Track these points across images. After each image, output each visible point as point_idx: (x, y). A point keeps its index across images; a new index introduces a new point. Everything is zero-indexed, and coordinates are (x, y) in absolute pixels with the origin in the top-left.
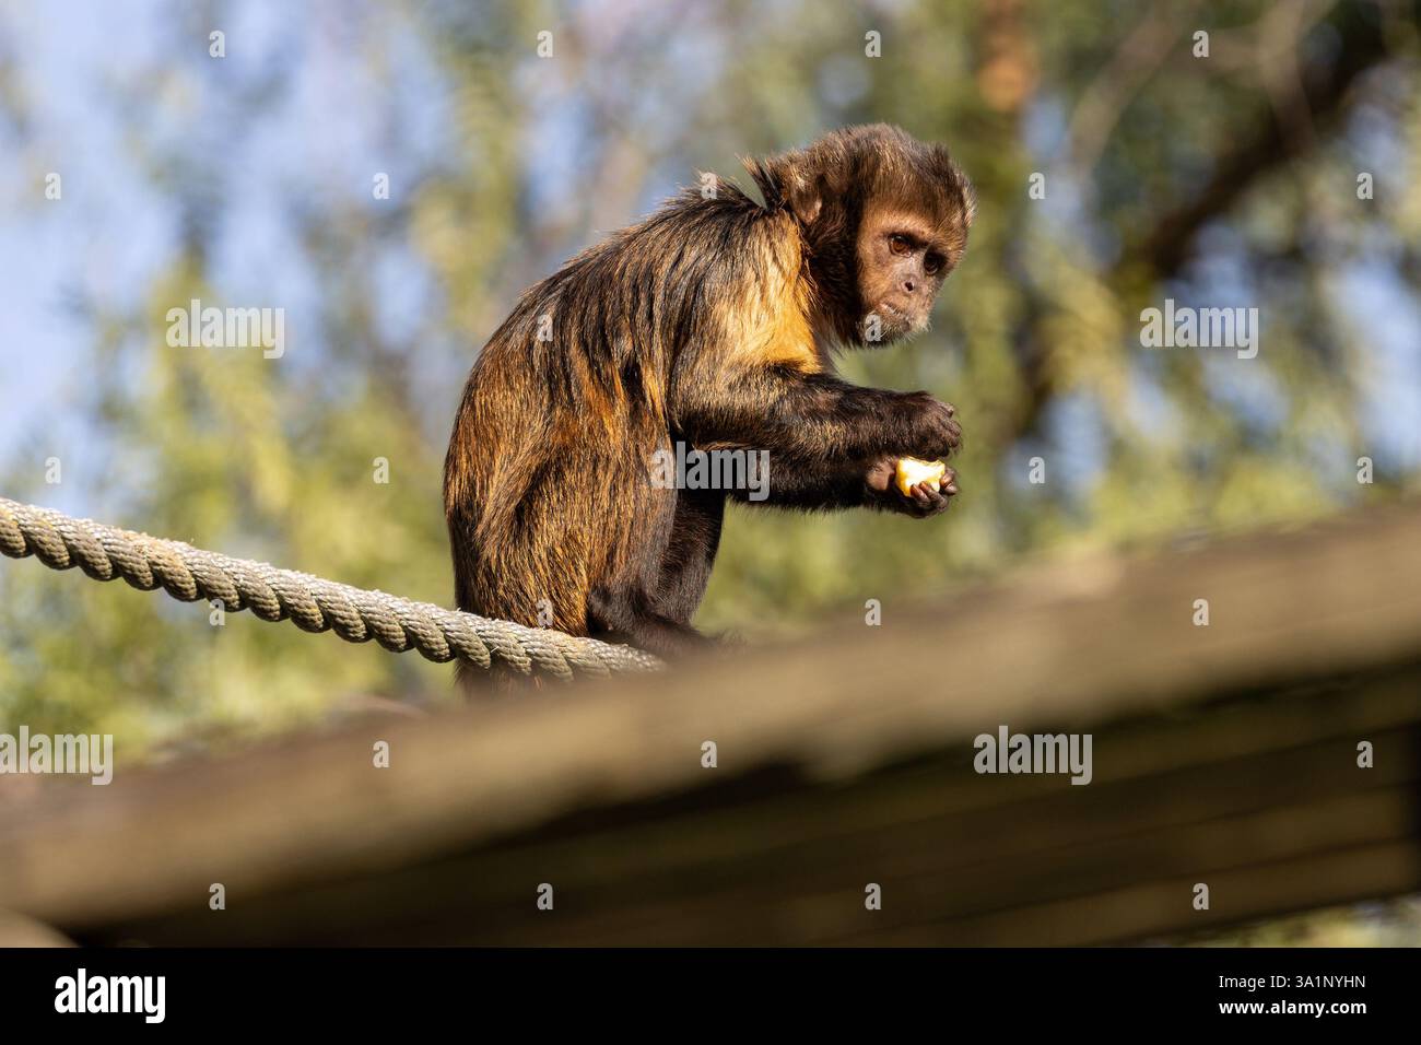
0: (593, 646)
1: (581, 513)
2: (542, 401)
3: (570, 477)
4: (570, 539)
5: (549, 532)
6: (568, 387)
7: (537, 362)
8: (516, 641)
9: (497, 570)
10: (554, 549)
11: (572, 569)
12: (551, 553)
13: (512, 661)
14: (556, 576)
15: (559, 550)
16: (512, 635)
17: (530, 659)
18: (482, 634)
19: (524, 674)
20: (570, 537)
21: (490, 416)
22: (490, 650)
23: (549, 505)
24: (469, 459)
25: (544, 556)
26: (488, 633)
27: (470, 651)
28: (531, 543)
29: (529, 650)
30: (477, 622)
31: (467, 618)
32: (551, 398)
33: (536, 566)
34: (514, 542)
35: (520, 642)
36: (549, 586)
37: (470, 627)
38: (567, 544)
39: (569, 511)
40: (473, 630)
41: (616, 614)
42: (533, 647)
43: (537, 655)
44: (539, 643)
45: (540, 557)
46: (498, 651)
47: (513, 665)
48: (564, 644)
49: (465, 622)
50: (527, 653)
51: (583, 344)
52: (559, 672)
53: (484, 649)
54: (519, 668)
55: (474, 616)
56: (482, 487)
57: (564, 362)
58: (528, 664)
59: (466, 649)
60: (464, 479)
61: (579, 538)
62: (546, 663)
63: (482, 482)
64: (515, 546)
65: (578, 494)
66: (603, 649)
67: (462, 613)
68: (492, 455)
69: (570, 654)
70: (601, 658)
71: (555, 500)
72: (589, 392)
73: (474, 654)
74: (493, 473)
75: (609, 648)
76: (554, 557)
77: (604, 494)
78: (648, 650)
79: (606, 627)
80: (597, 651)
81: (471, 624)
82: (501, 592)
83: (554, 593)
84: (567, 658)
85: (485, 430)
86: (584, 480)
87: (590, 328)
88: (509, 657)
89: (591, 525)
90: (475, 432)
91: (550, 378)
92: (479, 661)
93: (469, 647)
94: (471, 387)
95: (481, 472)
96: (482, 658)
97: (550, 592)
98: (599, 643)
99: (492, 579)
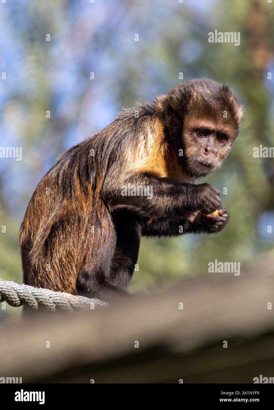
0: (82, 299)
1: (74, 243)
2: (60, 197)
3: (69, 228)
4: (69, 254)
5: (60, 252)
6: (71, 191)
7: (60, 182)
8: (49, 297)
9: (38, 269)
10: (62, 258)
11: (70, 267)
12: (60, 260)
13: (47, 306)
14: (63, 271)
15: (64, 259)
16: (47, 295)
17: (55, 305)
18: (34, 294)
19: (53, 311)
20: (69, 253)
21: (40, 205)
22: (37, 301)
23: (59, 240)
24: (30, 224)
25: (57, 261)
26: (37, 294)
27: (29, 302)
28: (52, 257)
29: (55, 301)
30: (32, 289)
31: (27, 287)
32: (63, 196)
33: (54, 267)
34: (44, 256)
35: (51, 297)
36: (60, 275)
37: (29, 291)
38: (68, 256)
39: (68, 241)
40: (30, 292)
41: (91, 284)
42: (56, 300)
43: (58, 303)
44: (59, 298)
45: (56, 262)
46: (41, 301)
47: (48, 308)
48: (70, 298)
49: (27, 289)
50: (54, 302)
51: (79, 173)
52: (68, 310)
53: (35, 301)
54: (50, 309)
55: (30, 287)
56: (34, 235)
57: (70, 182)
58: (54, 307)
59: (27, 301)
60: (27, 231)
61: (73, 253)
62: (62, 306)
63: (34, 232)
64: (45, 259)
65: (72, 235)
66: (86, 300)
67: (25, 285)
68: (39, 221)
69: (72, 303)
70: (86, 304)
71: (62, 238)
72: (78, 192)
73: (31, 303)
74: (39, 228)
75: (89, 300)
76: (62, 262)
77: (83, 233)
78: (106, 300)
79: (87, 290)
80: (84, 301)
81: (29, 290)
82: (39, 278)
83: (62, 277)
84: (71, 304)
85: (37, 211)
86: (75, 229)
87: (82, 167)
88: (46, 304)
89: (78, 248)
90: (33, 212)
91: (64, 188)
92: (33, 306)
93: (28, 300)
94: (35, 194)
95: (34, 228)
96: (34, 305)
97: (60, 278)
98: (85, 298)
99: (36, 273)
